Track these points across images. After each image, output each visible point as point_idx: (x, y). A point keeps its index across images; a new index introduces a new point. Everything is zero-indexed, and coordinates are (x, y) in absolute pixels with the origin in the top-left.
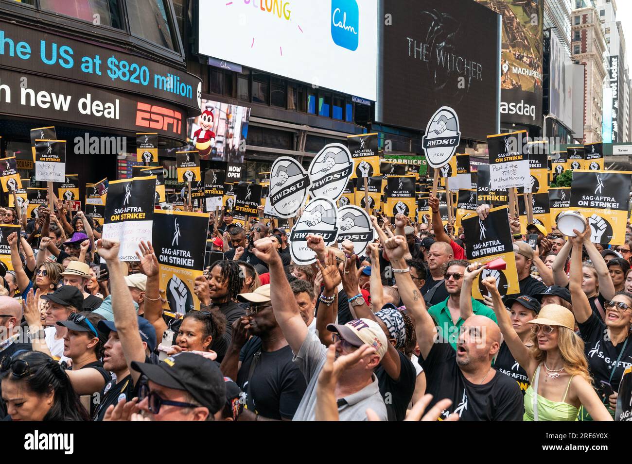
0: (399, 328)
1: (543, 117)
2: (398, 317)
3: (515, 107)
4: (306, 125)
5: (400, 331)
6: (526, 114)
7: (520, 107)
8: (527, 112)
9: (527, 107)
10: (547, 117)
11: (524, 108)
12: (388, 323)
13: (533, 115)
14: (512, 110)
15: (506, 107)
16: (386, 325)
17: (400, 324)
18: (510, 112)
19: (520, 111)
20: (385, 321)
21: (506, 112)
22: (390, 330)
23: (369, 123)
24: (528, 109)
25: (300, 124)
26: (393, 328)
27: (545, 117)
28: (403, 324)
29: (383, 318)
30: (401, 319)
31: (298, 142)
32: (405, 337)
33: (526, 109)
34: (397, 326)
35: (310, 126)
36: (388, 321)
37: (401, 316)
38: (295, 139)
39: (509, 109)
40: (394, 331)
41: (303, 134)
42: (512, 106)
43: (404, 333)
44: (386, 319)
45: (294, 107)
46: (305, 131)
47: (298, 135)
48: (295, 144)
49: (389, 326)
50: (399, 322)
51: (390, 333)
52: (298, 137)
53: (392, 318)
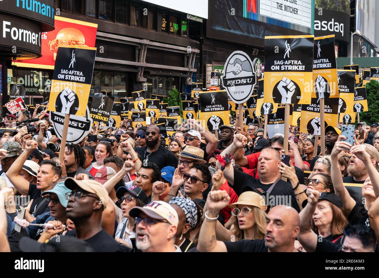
0: (193, 215)
1: (351, 34)
2: (193, 206)
3: (327, 24)
4: (147, 39)
5: (194, 217)
6: (336, 31)
7: (331, 25)
8: (337, 29)
9: (337, 25)
10: (354, 33)
11: (335, 25)
12: (185, 210)
13: (342, 32)
14: (324, 28)
15: (319, 25)
16: (184, 212)
17: (194, 211)
18: (323, 29)
19: (331, 28)
20: (184, 209)
21: (319, 29)
22: (187, 216)
23: (201, 38)
24: (338, 27)
25: (141, 39)
26: (189, 215)
27: (352, 34)
28: (196, 211)
29: (181, 206)
30: (195, 208)
31: (139, 55)
32: (196, 223)
33: (336, 27)
34: (192, 213)
35: (150, 41)
36: (186, 209)
37: (195, 205)
38: (137, 52)
39: (322, 27)
40: (189, 217)
41: (144, 47)
42: (324, 24)
43: (196, 219)
44: (184, 207)
45: (136, 24)
46: (146, 45)
47: (139, 48)
48: (137, 56)
49: (186, 212)
50: (193, 210)
51: (187, 219)
52: (139, 50)
53: (188, 207)
